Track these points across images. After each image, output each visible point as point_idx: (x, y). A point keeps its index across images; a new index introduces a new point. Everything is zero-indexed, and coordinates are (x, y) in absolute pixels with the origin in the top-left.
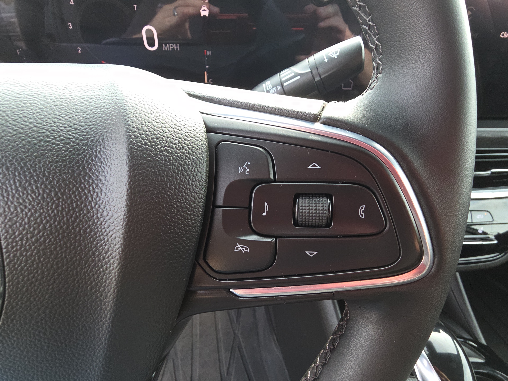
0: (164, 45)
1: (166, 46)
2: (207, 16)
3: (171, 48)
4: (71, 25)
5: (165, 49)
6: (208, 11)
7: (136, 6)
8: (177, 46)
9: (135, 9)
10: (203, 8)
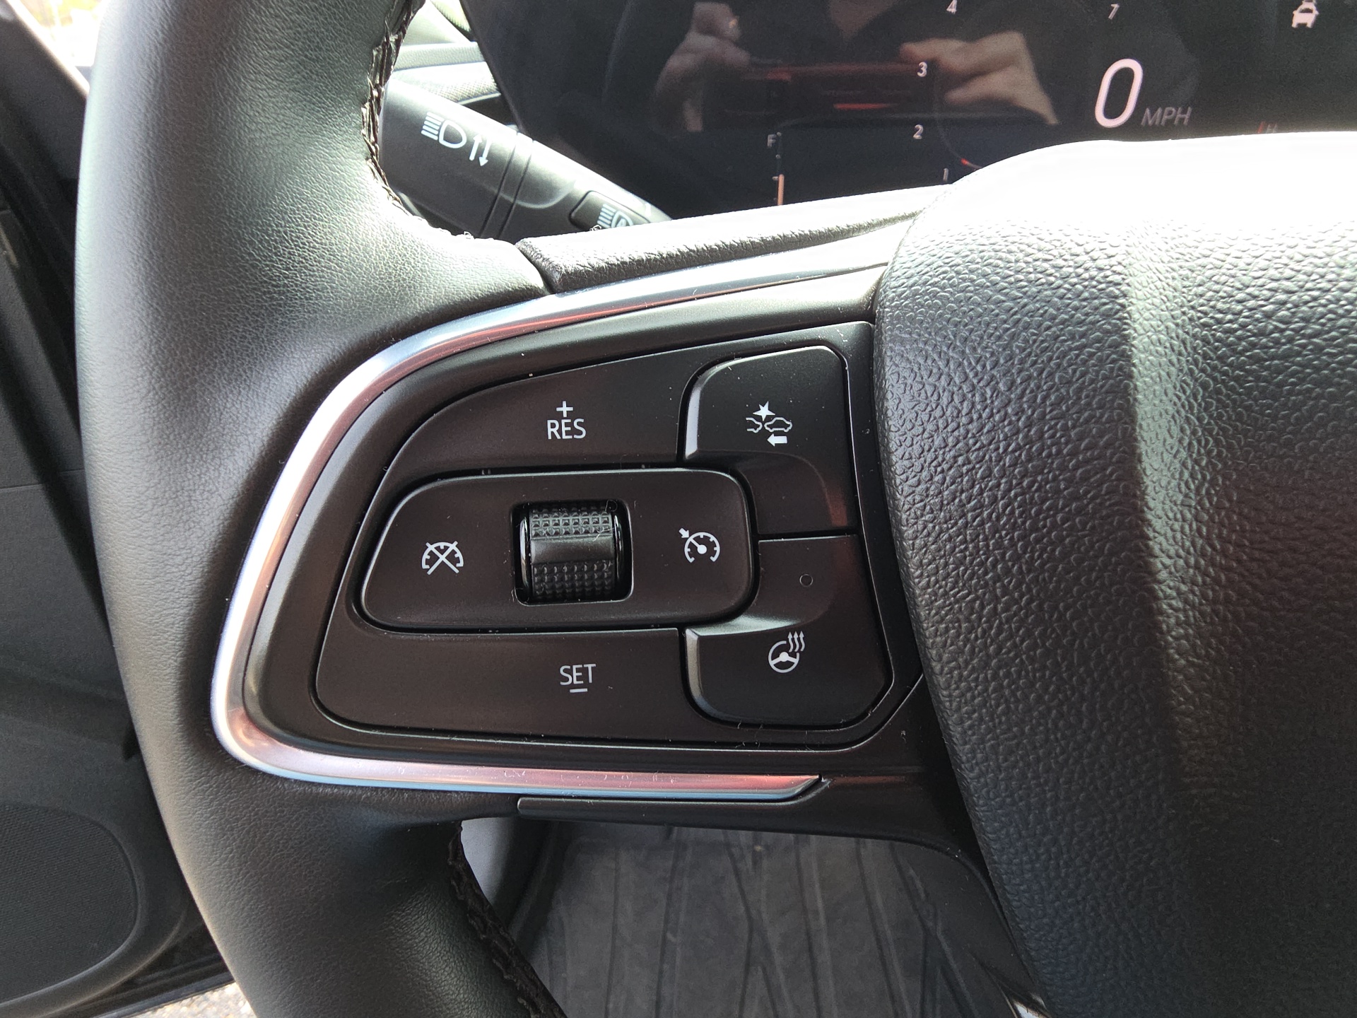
0: (1148, 111)
1: (1153, 113)
2: (1309, 25)
3: (1165, 117)
4: (924, 69)
5: (1147, 122)
6: (1316, 12)
7: (1116, 6)
8: (1184, 112)
9: (1111, 16)
10: (1305, 5)
